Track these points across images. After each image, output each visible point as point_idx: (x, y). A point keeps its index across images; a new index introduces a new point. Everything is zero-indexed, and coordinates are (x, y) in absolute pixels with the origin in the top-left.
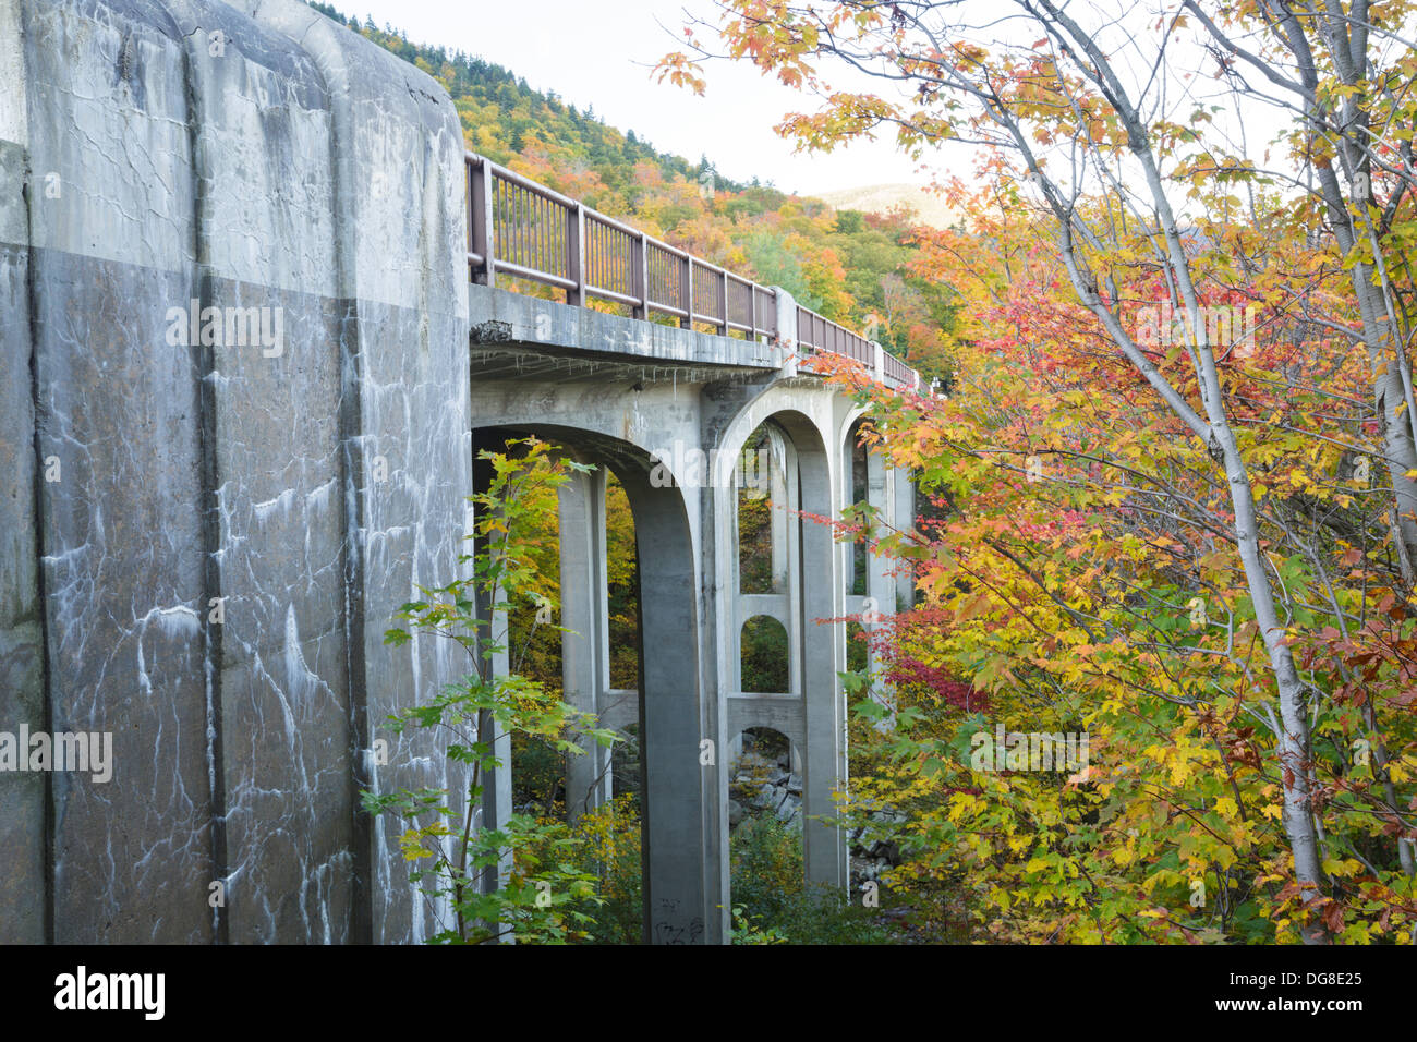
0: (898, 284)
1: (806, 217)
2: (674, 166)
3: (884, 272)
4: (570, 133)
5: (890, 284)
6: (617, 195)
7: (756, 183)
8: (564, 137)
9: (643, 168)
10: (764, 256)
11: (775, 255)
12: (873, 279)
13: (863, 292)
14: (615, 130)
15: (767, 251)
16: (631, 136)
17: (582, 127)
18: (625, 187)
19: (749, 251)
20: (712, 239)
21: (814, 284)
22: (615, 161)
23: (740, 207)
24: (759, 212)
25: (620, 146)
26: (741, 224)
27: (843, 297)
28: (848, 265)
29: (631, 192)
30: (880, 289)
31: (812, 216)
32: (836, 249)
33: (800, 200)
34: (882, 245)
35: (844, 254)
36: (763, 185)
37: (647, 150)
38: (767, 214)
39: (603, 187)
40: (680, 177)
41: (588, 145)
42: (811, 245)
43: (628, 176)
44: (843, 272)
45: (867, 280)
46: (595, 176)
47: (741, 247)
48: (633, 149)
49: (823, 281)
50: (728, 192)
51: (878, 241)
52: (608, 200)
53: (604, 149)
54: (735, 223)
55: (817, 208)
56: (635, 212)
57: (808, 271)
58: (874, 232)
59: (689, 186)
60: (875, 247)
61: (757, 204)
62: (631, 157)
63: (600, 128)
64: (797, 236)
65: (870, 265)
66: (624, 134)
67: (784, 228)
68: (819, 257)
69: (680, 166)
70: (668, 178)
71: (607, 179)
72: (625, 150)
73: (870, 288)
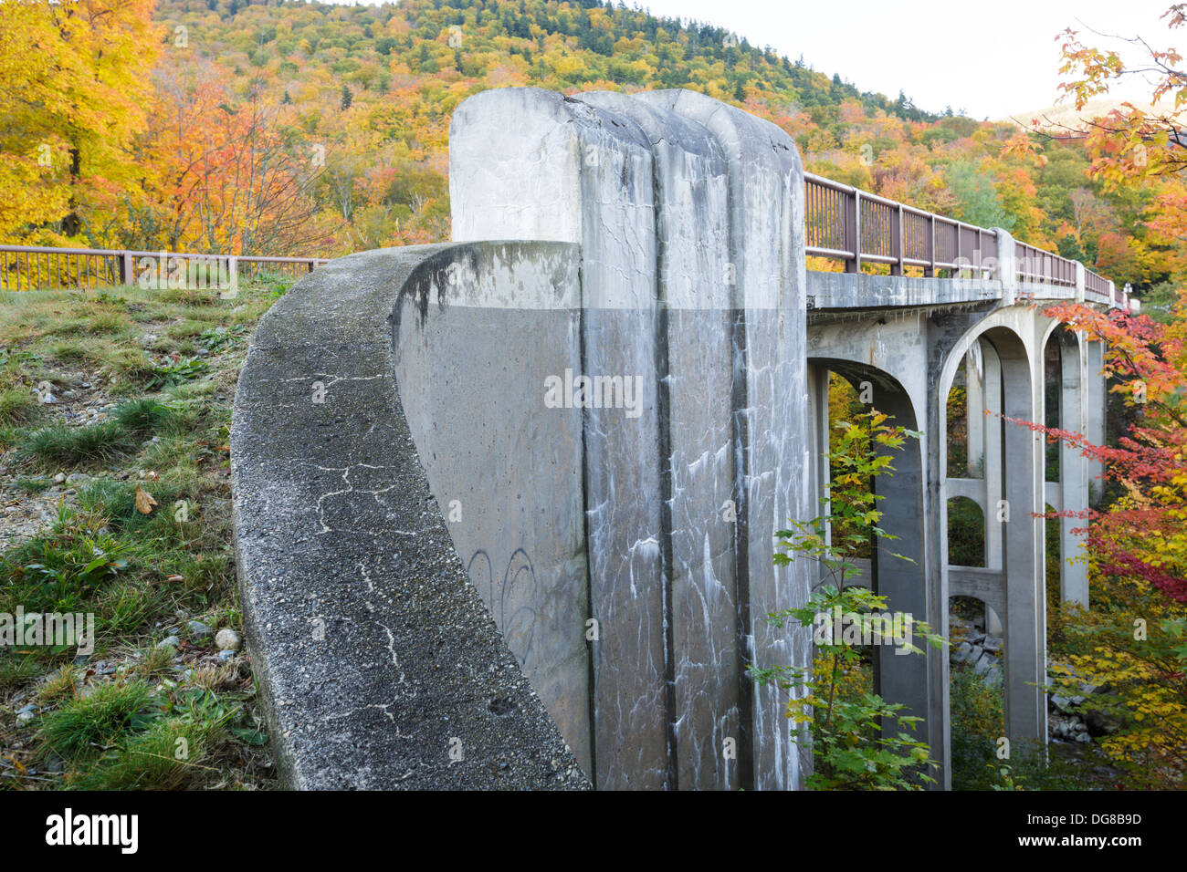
0: (1089, 196)
1: (998, 140)
2: (875, 103)
3: (1074, 187)
4: (784, 80)
5: (1080, 197)
6: (826, 132)
7: (950, 112)
8: (779, 85)
9: (849, 108)
10: (961, 181)
11: (972, 179)
12: (1063, 194)
13: (1053, 206)
14: (823, 75)
15: (964, 176)
16: (837, 80)
17: (795, 74)
18: (832, 125)
19: (948, 177)
20: (913, 169)
21: (1007, 201)
22: (823, 103)
23: (936, 135)
24: (953, 139)
25: (827, 89)
26: (937, 151)
27: (1034, 211)
28: (1039, 182)
29: (838, 128)
30: (1071, 203)
31: (1004, 140)
32: (1027, 169)
33: (991, 125)
34: (1072, 162)
35: (1035, 173)
36: (956, 114)
37: (851, 90)
38: (961, 140)
39: (814, 126)
40: (881, 113)
41: (800, 90)
42: (1003, 166)
43: (835, 115)
44: (1034, 189)
45: (1057, 195)
46: (806, 117)
47: (939, 173)
48: (839, 90)
49: (1014, 199)
50: (924, 123)
51: (1068, 158)
52: (817, 137)
53: (813, 92)
54: (931, 150)
55: (1008, 131)
56: (841, 146)
57: (1001, 190)
58: (1065, 150)
59: (889, 120)
60: (1065, 164)
61: (952, 132)
62: (837, 98)
63: (809, 74)
64: (990, 158)
65: (1061, 181)
66: (831, 77)
67: (976, 153)
68: (1011, 178)
69: (880, 102)
70: (871, 114)
71: (816, 118)
72: (832, 92)
73: (1060, 202)
